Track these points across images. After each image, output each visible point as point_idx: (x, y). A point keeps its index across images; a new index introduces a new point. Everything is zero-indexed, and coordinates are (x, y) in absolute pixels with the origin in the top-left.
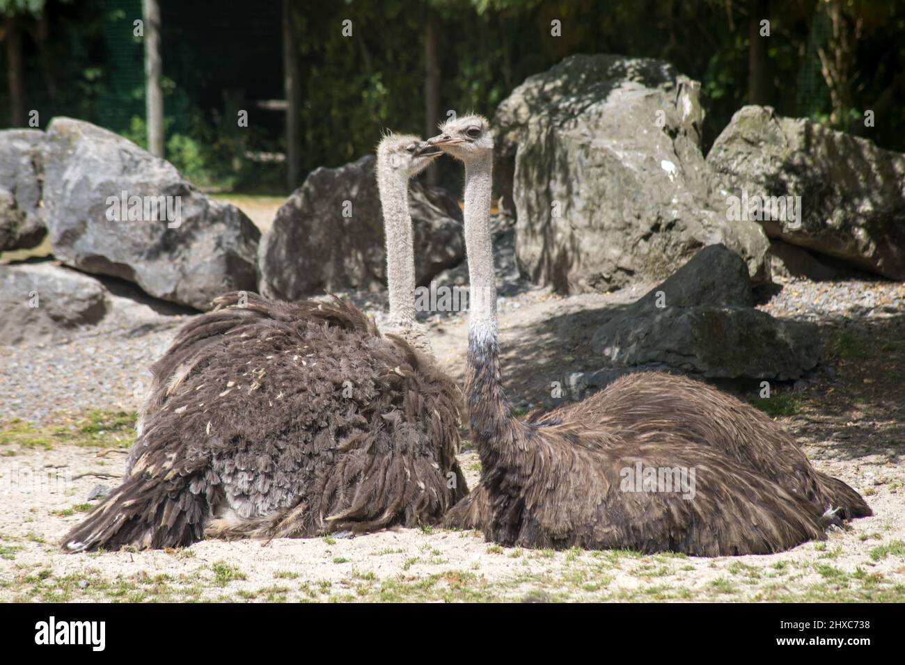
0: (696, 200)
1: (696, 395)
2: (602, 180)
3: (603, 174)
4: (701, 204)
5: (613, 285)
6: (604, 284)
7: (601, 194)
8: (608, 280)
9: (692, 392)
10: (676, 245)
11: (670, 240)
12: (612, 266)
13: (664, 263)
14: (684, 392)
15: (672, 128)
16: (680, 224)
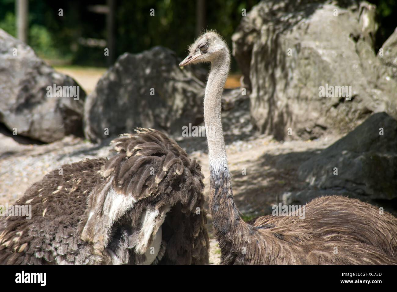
0: (369, 83)
1: (365, 212)
2: (309, 68)
3: (309, 64)
4: (372, 86)
5: (313, 136)
6: (306, 135)
7: (307, 77)
8: (310, 133)
9: (362, 210)
10: (355, 111)
11: (351, 108)
12: (312, 123)
13: (347, 123)
14: (357, 210)
15: (355, 35)
16: (358, 98)
